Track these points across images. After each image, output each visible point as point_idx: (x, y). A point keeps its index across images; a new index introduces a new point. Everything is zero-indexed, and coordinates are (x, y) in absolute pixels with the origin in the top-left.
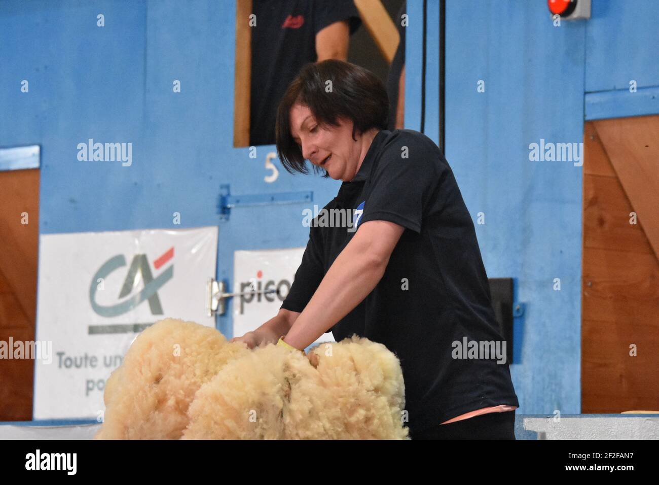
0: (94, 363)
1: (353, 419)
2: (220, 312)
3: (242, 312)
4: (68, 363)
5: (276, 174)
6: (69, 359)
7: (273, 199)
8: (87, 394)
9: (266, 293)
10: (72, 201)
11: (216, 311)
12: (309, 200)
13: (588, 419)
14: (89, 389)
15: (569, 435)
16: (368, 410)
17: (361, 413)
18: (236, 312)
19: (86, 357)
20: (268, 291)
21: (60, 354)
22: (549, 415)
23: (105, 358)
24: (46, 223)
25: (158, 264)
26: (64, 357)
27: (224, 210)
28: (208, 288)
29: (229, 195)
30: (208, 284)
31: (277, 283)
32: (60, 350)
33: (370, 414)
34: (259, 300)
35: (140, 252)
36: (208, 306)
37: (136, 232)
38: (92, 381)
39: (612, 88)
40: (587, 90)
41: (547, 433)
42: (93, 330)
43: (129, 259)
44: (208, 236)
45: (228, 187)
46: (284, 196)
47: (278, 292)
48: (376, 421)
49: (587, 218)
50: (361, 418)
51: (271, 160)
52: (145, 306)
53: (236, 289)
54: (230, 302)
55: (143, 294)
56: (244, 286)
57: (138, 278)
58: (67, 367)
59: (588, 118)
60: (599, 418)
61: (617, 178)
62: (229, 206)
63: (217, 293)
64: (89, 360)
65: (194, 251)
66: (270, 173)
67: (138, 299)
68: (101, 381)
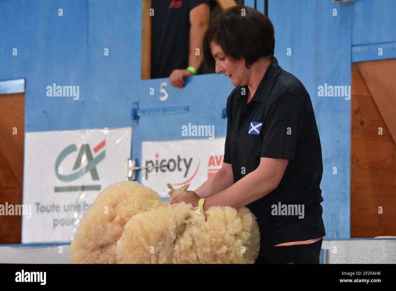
0: (58, 209)
1: (219, 252)
2: (134, 178)
3: (147, 178)
4: (43, 209)
5: (166, 96)
6: (43, 207)
7: (165, 110)
8: (54, 228)
9: (161, 167)
10: (44, 112)
11: (131, 177)
12: (186, 111)
13: (354, 241)
14: (55, 225)
15: (343, 251)
16: (229, 247)
17: (224, 249)
18: (143, 178)
19: (53, 206)
20: (162, 165)
21: (38, 204)
22: (331, 239)
23: (65, 207)
24: (28, 126)
25: (96, 149)
26: (40, 206)
27: (136, 117)
28: (126, 164)
29: (138, 108)
30: (126, 161)
31: (167, 161)
32: (37, 202)
33: (230, 250)
34: (157, 171)
35: (85, 143)
36: (126, 175)
37: (83, 131)
38: (57, 220)
39: (368, 42)
40: (354, 44)
41: (330, 250)
42: (57, 190)
43: (79, 147)
44: (126, 133)
45: (138, 103)
46: (172, 109)
47: (168, 166)
48: (233, 254)
49: (353, 121)
50: (224, 252)
51: (164, 87)
52: (88, 175)
53: (143, 165)
54: (140, 173)
55: (87, 168)
56: (147, 163)
57: (84, 158)
58: (42, 211)
59: (354, 61)
60: (361, 241)
61: (371, 97)
62: (138, 115)
63: (131, 167)
64: (55, 208)
65: (117, 142)
66: (163, 95)
67: (84, 170)
68: (62, 220)
